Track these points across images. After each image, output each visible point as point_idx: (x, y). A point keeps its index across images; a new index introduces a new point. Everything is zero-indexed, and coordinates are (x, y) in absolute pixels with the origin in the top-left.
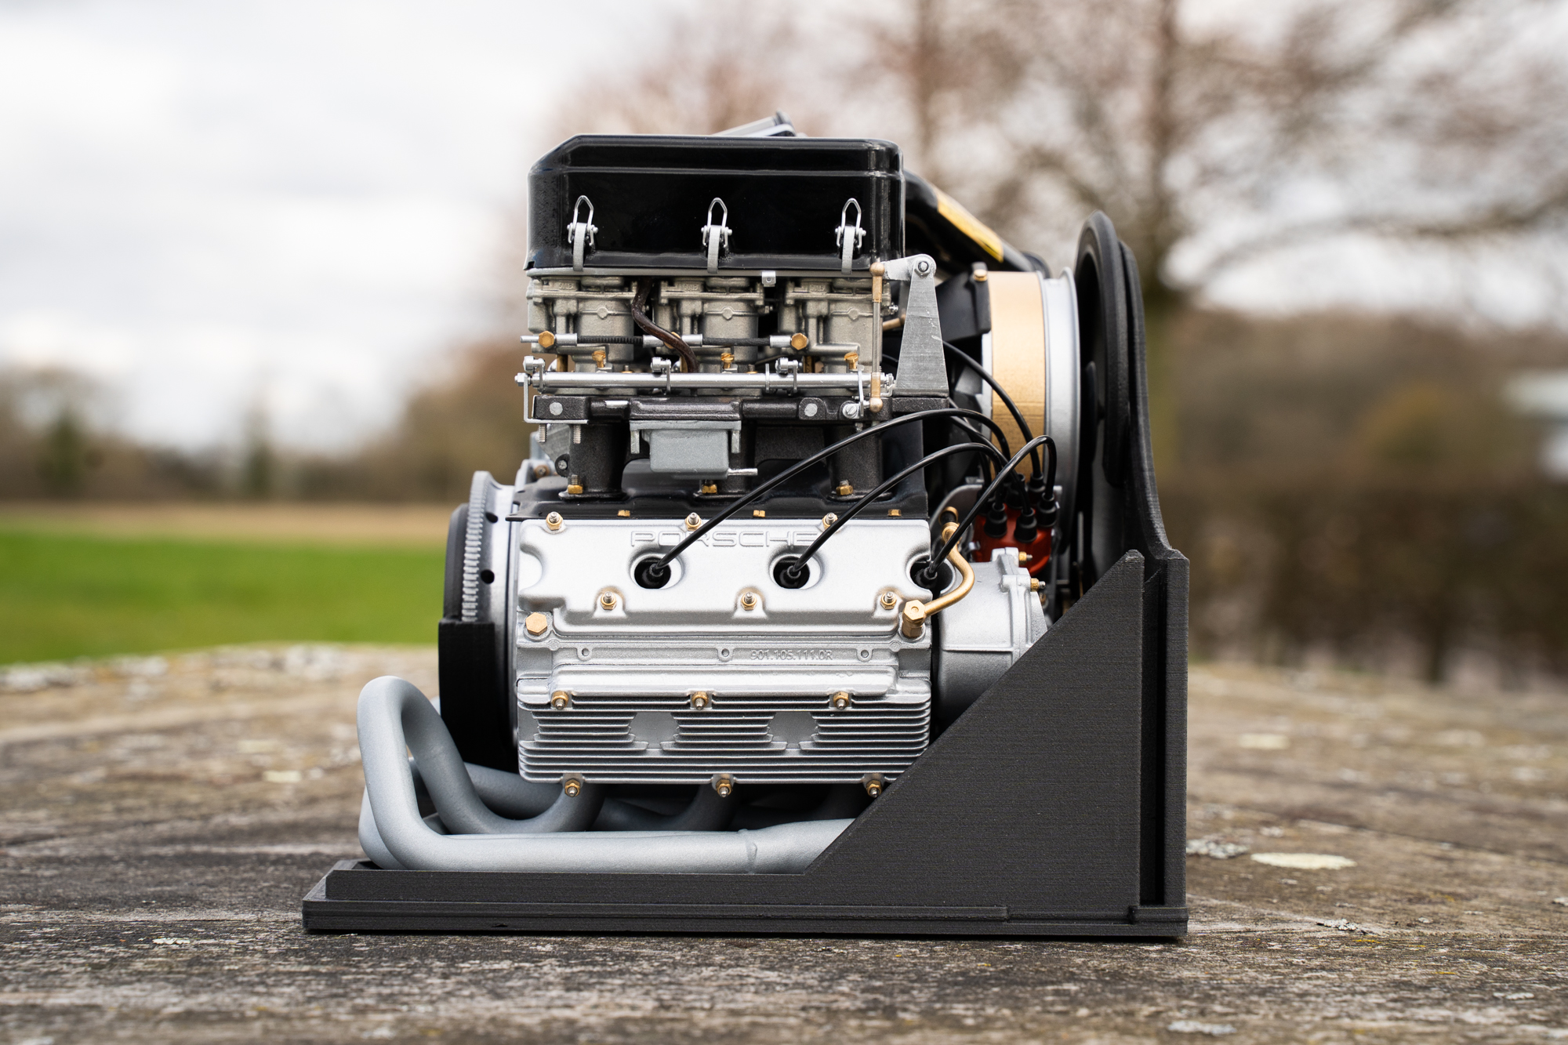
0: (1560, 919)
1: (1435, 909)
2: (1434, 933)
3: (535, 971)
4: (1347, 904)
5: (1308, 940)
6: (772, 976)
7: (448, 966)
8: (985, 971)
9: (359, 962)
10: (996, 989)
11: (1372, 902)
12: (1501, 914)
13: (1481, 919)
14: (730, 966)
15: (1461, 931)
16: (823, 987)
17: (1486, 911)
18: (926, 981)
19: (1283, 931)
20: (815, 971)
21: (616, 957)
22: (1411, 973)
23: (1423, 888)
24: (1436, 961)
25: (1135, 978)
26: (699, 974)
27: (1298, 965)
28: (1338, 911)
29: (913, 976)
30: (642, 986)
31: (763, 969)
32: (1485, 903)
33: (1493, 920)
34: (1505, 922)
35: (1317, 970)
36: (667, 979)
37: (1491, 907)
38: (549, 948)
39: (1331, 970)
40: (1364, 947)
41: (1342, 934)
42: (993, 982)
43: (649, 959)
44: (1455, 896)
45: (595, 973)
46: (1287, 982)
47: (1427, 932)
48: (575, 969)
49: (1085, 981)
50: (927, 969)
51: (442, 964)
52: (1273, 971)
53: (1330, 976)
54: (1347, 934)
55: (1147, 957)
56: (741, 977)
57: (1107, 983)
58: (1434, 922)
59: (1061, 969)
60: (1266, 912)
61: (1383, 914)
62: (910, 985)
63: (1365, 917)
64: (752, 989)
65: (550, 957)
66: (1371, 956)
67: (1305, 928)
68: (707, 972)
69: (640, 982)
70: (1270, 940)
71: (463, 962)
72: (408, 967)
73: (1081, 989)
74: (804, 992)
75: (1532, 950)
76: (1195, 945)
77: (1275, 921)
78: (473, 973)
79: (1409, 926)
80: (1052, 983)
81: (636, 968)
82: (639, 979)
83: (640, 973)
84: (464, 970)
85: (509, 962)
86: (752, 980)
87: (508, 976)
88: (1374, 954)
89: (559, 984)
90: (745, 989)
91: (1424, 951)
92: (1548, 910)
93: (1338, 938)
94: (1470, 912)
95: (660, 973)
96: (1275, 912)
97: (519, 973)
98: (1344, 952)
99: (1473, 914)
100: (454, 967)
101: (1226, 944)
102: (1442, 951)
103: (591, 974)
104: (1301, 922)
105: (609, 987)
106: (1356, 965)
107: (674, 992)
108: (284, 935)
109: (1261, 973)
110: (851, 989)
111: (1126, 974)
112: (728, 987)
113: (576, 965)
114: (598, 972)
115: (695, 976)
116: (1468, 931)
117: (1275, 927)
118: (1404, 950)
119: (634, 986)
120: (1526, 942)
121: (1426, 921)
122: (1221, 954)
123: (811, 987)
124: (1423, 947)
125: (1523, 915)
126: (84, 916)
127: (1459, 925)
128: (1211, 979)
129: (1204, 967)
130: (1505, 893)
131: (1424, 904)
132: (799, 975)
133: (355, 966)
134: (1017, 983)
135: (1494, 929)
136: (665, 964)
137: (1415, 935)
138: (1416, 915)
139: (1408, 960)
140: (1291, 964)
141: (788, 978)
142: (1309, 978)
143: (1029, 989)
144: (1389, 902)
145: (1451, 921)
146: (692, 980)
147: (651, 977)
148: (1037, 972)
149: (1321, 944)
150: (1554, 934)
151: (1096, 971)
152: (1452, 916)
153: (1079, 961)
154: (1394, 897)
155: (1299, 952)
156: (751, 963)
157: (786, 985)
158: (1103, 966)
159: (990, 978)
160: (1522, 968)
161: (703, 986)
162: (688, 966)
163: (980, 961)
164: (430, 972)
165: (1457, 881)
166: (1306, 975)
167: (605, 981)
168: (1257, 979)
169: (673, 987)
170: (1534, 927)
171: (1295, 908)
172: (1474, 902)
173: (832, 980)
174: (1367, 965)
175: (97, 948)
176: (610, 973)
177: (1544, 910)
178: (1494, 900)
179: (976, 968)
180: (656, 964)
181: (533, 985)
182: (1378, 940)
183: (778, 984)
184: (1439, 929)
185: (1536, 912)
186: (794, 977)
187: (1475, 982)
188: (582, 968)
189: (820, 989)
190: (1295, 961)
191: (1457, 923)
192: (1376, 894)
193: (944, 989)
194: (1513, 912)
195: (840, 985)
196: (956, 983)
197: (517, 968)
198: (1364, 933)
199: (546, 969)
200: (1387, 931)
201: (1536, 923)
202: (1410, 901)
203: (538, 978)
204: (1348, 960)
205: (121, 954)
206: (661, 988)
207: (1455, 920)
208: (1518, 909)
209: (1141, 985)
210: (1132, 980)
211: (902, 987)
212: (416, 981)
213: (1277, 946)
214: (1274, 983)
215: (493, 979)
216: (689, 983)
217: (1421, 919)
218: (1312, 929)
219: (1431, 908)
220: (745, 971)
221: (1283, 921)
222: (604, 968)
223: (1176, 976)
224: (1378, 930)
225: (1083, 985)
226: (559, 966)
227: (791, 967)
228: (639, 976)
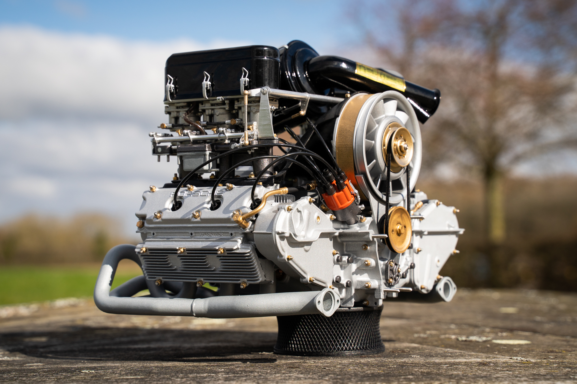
1: (557, 354)
2: (554, 361)
4: (523, 353)
5: (504, 363)
11: (533, 353)
19: (496, 361)
23: (554, 349)
24: (551, 368)
28: (520, 355)
31: (299, 374)
36: (262, 377)
39: (510, 371)
40: (525, 365)
42: (382, 376)
46: (492, 374)
52: (488, 371)
54: (520, 361)
55: (442, 369)
58: (555, 358)
60: (492, 356)
61: (536, 356)
63: (529, 357)
64: (293, 379)
65: (222, 372)
66: (527, 367)
68: (277, 375)
70: (490, 363)
76: (461, 365)
78: (193, 377)
84: (190, 376)
85: (207, 374)
87: (205, 378)
89: (223, 379)
90: (290, 379)
91: (548, 365)
93: (516, 362)
94: (570, 355)
96: (495, 356)
101: (473, 364)
102: (555, 365)
103: (235, 376)
104: (504, 358)
111: (433, 373)
112: (284, 379)
113: (231, 374)
114: (238, 376)
115: (273, 376)
116: (567, 360)
118: (540, 365)
121: (552, 357)
122: (470, 367)
126: (59, 366)
129: (461, 371)
131: (553, 353)
134: (391, 376)
137: (546, 361)
138: (549, 356)
139: (541, 368)
140: (496, 369)
141: (307, 376)
143: (395, 377)
144: (540, 353)
149: (508, 364)
154: (542, 351)
155: (500, 366)
157: (305, 378)
161: (275, 379)
164: (177, 377)
165: (568, 347)
166: (500, 372)
167: (240, 378)
171: (503, 355)
172: (573, 352)
174: (524, 369)
175: (61, 374)
181: (213, 380)
182: (531, 363)
183: (302, 378)
192: (535, 350)
197: (209, 376)
198: (527, 361)
199: (219, 376)
200: (536, 360)
202: (548, 352)
203: (216, 378)
204: (518, 368)
205: (69, 375)
212: (171, 380)
213: (492, 365)
216: (270, 378)
218: (508, 360)
221: (497, 358)
224: (532, 360)
225: (415, 376)
226: (225, 375)
227: (309, 373)
228: (253, 377)
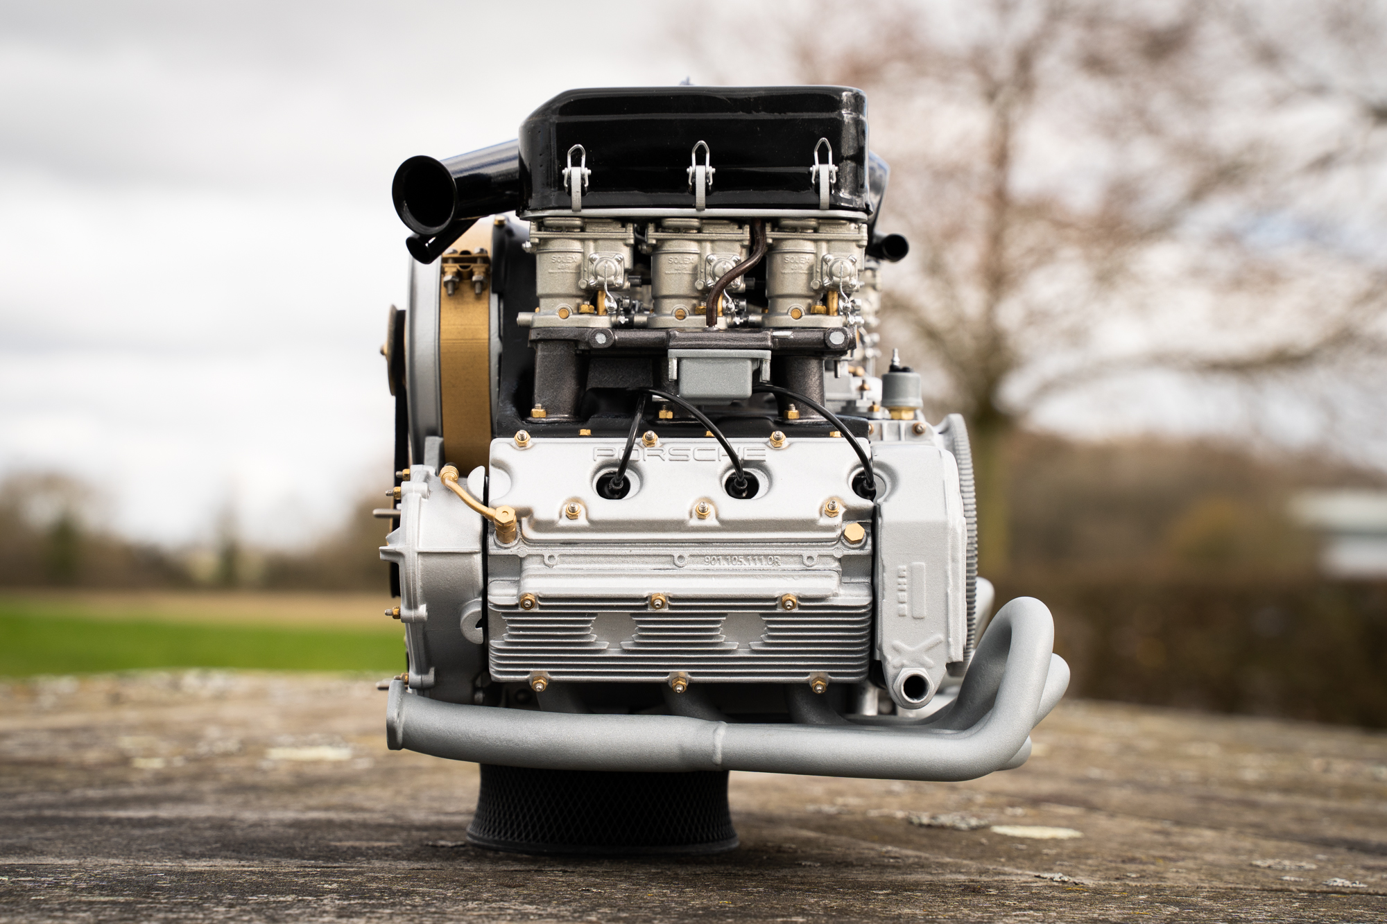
0: (1254, 876)
1: (1145, 867)
2: (1139, 885)
3: (315, 903)
4: (1066, 863)
5: (1022, 888)
6: (530, 908)
7: (237, 899)
8: (725, 907)
9: (157, 895)
10: (730, 920)
11: (1090, 862)
12: (1202, 871)
13: (1183, 875)
14: (495, 901)
15: (1163, 883)
16: (573, 917)
17: (1190, 870)
18: (669, 913)
19: (1003, 881)
20: (570, 906)
21: (392, 894)
22: (1108, 913)
23: (1138, 854)
24: (1133, 904)
25: (859, 914)
26: (464, 906)
27: (1009, 906)
28: (1056, 868)
29: (658, 910)
30: (408, 914)
31: (523, 903)
32: (1190, 864)
33: (1194, 877)
34: (1203, 877)
35: (1025, 910)
36: (433, 910)
37: (1195, 867)
38: (335, 886)
39: (1038, 910)
40: (1072, 894)
41: (1056, 884)
42: (729, 915)
43: (423, 895)
44: (1164, 858)
45: (370, 904)
46: (995, 918)
47: (1133, 884)
48: (352, 902)
49: (813, 915)
50: (673, 905)
51: (232, 897)
52: (986, 910)
53: (1036, 914)
54: (1061, 884)
55: (874, 899)
56: (501, 909)
57: (834, 916)
58: (1141, 877)
59: (794, 906)
60: (991, 868)
61: (1097, 871)
62: (653, 916)
63: (1080, 873)
64: (509, 918)
65: (333, 892)
66: (1076, 900)
67: (1023, 879)
68: (471, 905)
69: (408, 912)
70: (989, 888)
71: (252, 896)
72: (200, 899)
73: (808, 920)
74: (555, 920)
75: (1223, 897)
76: (921, 890)
77: (999, 874)
78: (258, 903)
79: (1117, 879)
80: (783, 916)
81: (408, 902)
82: (407, 910)
83: (410, 905)
84: (251, 902)
85: (294, 896)
86: (511, 911)
87: (290, 906)
88: (1080, 899)
89: (334, 912)
90: (503, 917)
91: (1125, 897)
92: (1245, 870)
93: (1050, 887)
94: (1174, 870)
95: (428, 905)
96: (999, 868)
97: (301, 905)
98: (1053, 897)
99: (1177, 872)
100: (243, 899)
101: (949, 889)
102: (1141, 897)
103: (365, 905)
104: (1021, 875)
105: (378, 915)
106: (1061, 907)
107: (436, 919)
108: (96, 875)
109: (974, 912)
110: (599, 919)
111: (852, 911)
112: (487, 916)
113: (354, 899)
114: (373, 904)
115: (460, 908)
116: (1169, 883)
117: (996, 878)
118: (1107, 896)
119: (402, 914)
120: (1219, 892)
121: (1134, 876)
122: (942, 897)
123: (563, 917)
124: (1125, 894)
125: (1222, 873)
127: (1162, 879)
128: (928, 915)
129: (923, 907)
130: (1210, 857)
131: (1135, 863)
132: (555, 908)
133: (152, 898)
134: (750, 916)
135: (1193, 882)
136: (436, 899)
137: (1120, 886)
138: (1127, 871)
139: (1109, 903)
140: (1003, 905)
141: (544, 910)
142: (1015, 916)
143: (760, 920)
144: (1104, 862)
145: (1156, 876)
146: (457, 910)
147: (419, 908)
148: (772, 908)
149: (1033, 891)
150: (1246, 887)
151: (825, 908)
152: (1158, 873)
153: (812, 901)
154: (1110, 858)
155: (1013, 896)
156: (514, 899)
157: (540, 915)
158: (833, 904)
159: (727, 912)
160: (1211, 910)
161: (465, 915)
162: (456, 901)
163: (723, 900)
164: (219, 903)
165: (1169, 848)
166: (1014, 913)
167: (376, 910)
168: (969, 915)
169: (436, 916)
170: (1231, 880)
171: (1019, 865)
172: (1181, 864)
173: (583, 912)
174: (1071, 907)
176: (383, 904)
177: (1241, 870)
178: (1199, 862)
179: (717, 905)
180: (428, 899)
181: (310, 913)
182: (1087, 889)
183: (533, 914)
184: (1144, 882)
185: (1233, 871)
186: (549, 910)
187: (1165, 920)
188: (360, 901)
189: (570, 918)
190: (1007, 902)
191: (1161, 877)
192: (1094, 856)
193: (683, 919)
194: (1213, 871)
195: (589, 915)
196: (695, 916)
197: (299, 901)
198: (1076, 884)
199: (325, 902)
200: (1096, 882)
201: (1231, 879)
202: (1123, 862)
203: (316, 908)
204: (1055, 903)
206: (426, 917)
207: (1160, 875)
208: (1218, 868)
209: (863, 919)
210: (855, 915)
211: (646, 918)
213: (993, 892)
214: (984, 919)
215: (274, 909)
216: (452, 913)
217: (1129, 874)
218: (1030, 880)
219: (1141, 867)
220: (507, 904)
221: (1004, 874)
222: (379, 901)
223: (896, 913)
224: (1090, 882)
225: (810, 918)
226: (339, 900)
227: (549, 902)
228: (408, 907)
